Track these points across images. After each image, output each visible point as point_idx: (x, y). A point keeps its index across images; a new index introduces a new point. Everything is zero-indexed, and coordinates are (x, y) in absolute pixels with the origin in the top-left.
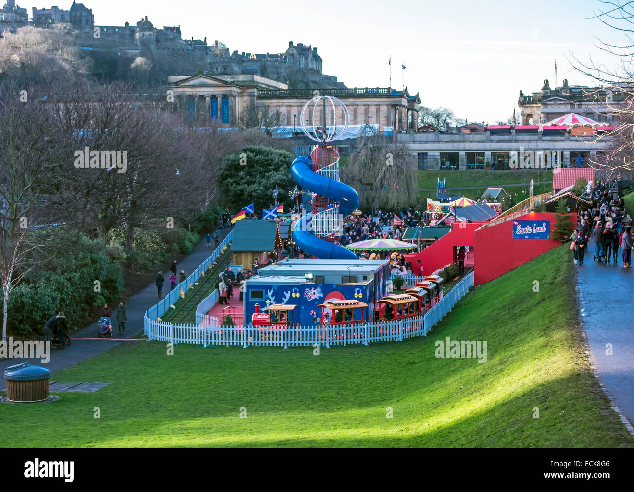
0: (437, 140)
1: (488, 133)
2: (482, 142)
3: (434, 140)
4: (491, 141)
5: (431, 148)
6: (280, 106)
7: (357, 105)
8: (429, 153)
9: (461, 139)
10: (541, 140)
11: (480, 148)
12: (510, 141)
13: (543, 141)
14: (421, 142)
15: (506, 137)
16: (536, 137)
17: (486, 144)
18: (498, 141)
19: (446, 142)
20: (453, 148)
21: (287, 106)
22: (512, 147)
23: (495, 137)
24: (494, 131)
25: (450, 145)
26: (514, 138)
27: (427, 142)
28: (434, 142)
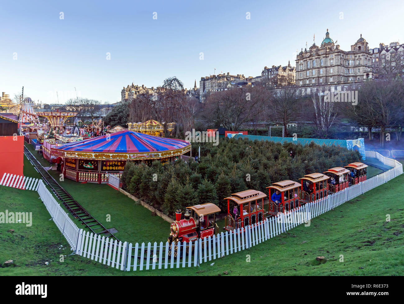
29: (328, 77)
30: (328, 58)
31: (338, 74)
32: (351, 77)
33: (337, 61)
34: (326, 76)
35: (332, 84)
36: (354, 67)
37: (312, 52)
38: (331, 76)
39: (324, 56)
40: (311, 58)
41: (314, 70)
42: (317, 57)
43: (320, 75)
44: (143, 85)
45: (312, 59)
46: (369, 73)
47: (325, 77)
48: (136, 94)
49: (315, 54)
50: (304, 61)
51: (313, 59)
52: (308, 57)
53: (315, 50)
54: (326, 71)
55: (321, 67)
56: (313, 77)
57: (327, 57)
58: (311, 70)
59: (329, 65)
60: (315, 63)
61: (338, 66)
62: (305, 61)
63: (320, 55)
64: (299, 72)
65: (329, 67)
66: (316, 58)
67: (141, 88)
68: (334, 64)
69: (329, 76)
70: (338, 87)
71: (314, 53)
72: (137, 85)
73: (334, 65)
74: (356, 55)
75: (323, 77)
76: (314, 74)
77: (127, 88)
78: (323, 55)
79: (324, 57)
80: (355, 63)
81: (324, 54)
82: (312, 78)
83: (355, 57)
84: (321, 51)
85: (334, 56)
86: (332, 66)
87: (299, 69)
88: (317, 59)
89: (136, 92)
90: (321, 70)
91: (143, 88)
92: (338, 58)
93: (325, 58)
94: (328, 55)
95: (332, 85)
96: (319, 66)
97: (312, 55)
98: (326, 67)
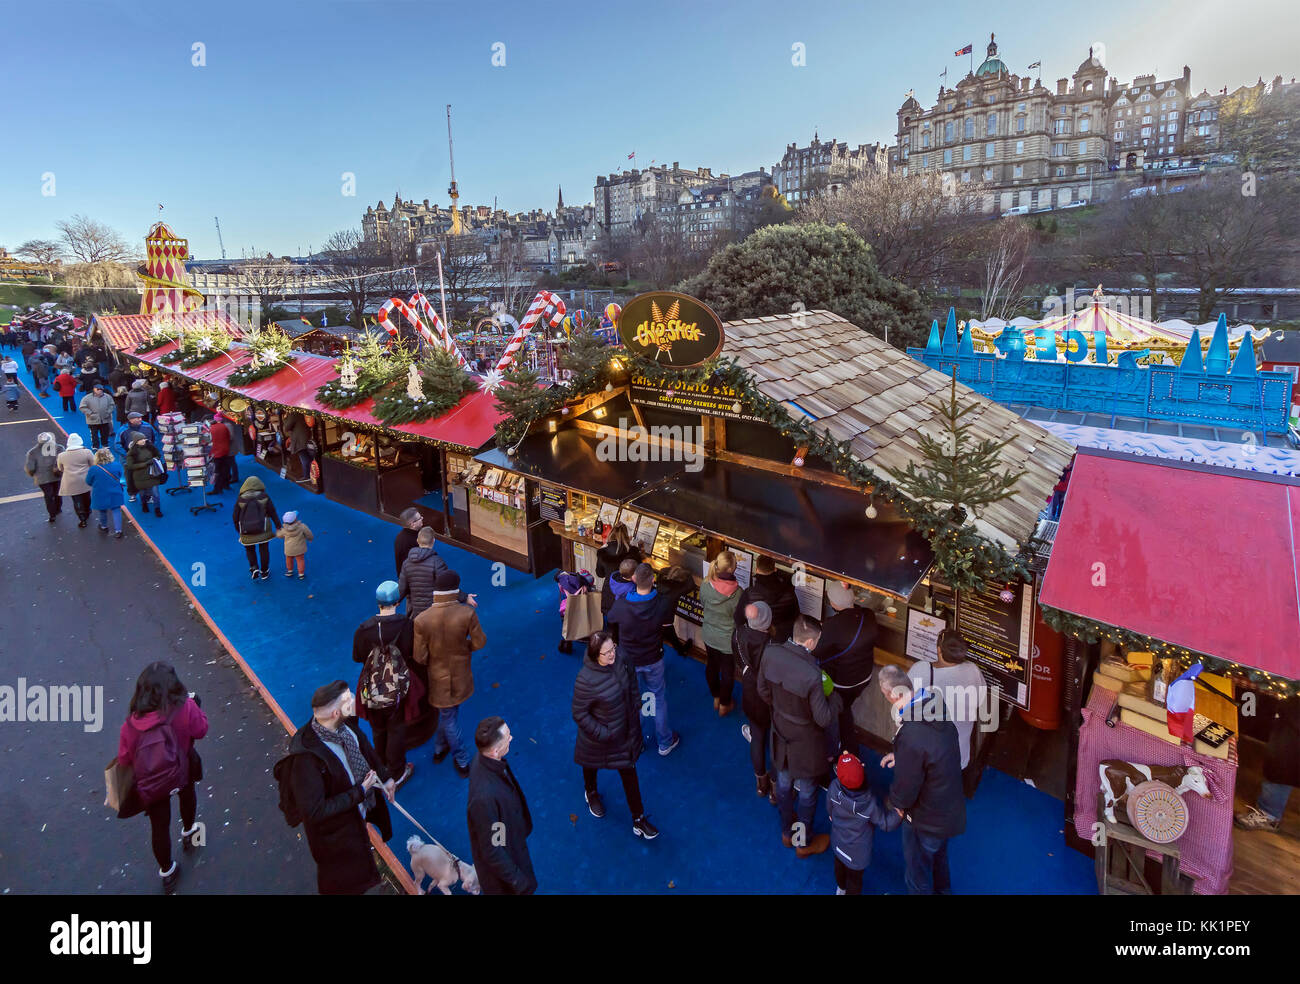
29: (1009, 167)
30: (1011, 113)
31: (1041, 157)
32: (1062, 166)
33: (1038, 120)
34: (1005, 164)
35: (1024, 184)
36: (1070, 139)
37: (964, 95)
38: (1018, 164)
39: (1001, 106)
40: (958, 113)
41: (968, 148)
42: (978, 109)
43: (986, 160)
44: (426, 202)
45: (963, 116)
46: (1135, 152)
47: (1001, 167)
48: (413, 225)
49: (973, 102)
50: (935, 124)
51: (966, 117)
52: (953, 111)
53: (973, 89)
54: (1005, 149)
55: (992, 139)
56: (964, 165)
57: (1007, 110)
58: (958, 148)
59: (1012, 131)
60: (972, 128)
61: (1040, 133)
62: (940, 121)
63: (987, 105)
64: (918, 153)
65: (1013, 137)
66: (976, 114)
67: (423, 209)
68: (1028, 128)
69: (1012, 163)
70: (1041, 193)
71: (969, 100)
72: (411, 201)
73: (1028, 133)
74: (1076, 105)
75: (994, 165)
76: (967, 157)
77: (378, 209)
78: (995, 104)
79: (1000, 110)
80: (1073, 127)
81: (1002, 102)
82: (961, 168)
83: (1074, 110)
84: (990, 94)
85: (1028, 106)
86: (1021, 135)
87: (920, 144)
88: (979, 116)
89: (411, 219)
90: (990, 147)
91: (427, 208)
92: (1042, 112)
93: (1003, 113)
94: (1010, 105)
95: (1023, 186)
96: (983, 137)
97: (964, 104)
98: (1005, 138)
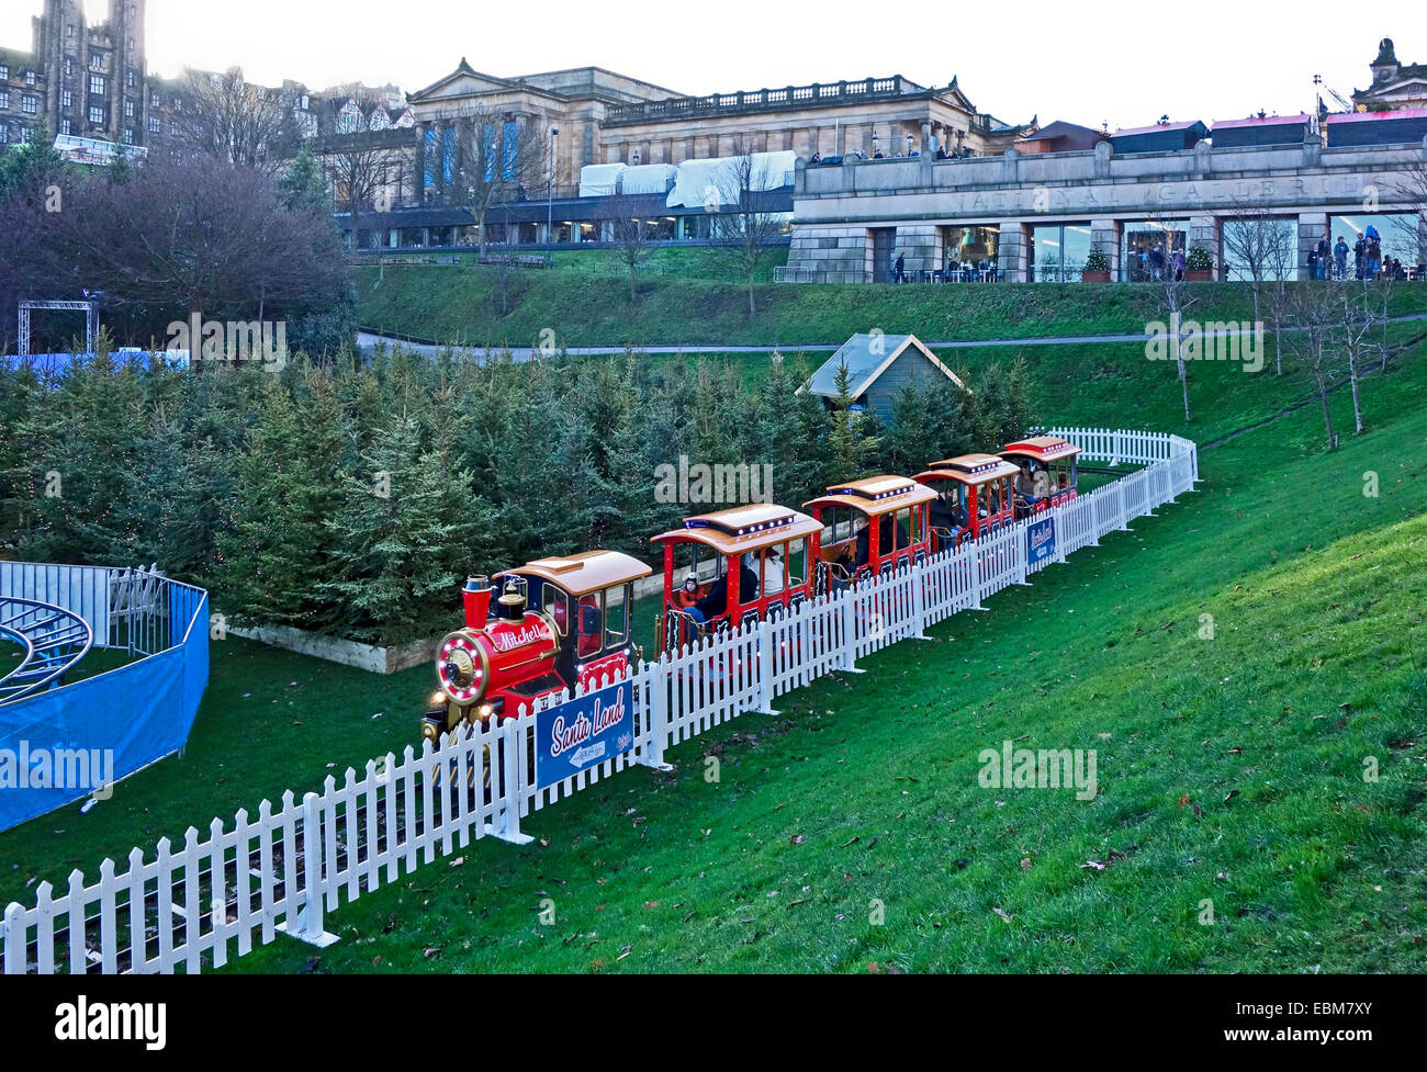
0: (926, 182)
1: (1104, 150)
2: (1081, 182)
3: (915, 184)
4: (1114, 179)
5: (908, 211)
6: (649, 142)
7: (819, 128)
8: (903, 228)
9: (1010, 174)
10: (1314, 164)
11: (1072, 205)
12: (1188, 175)
13: (1327, 169)
14: (875, 192)
15: (1174, 163)
16: (1295, 156)
17: (1095, 190)
18: (1141, 179)
19: (957, 189)
20: (980, 209)
21: (663, 141)
22: (1193, 199)
23: (1130, 165)
24: (1126, 145)
25: (970, 196)
26: (1203, 164)
27: (894, 191)
28: (916, 190)
